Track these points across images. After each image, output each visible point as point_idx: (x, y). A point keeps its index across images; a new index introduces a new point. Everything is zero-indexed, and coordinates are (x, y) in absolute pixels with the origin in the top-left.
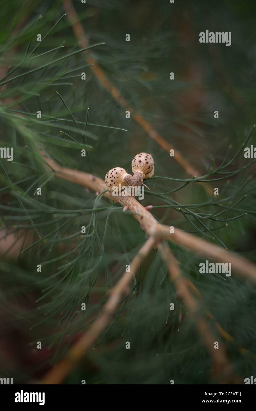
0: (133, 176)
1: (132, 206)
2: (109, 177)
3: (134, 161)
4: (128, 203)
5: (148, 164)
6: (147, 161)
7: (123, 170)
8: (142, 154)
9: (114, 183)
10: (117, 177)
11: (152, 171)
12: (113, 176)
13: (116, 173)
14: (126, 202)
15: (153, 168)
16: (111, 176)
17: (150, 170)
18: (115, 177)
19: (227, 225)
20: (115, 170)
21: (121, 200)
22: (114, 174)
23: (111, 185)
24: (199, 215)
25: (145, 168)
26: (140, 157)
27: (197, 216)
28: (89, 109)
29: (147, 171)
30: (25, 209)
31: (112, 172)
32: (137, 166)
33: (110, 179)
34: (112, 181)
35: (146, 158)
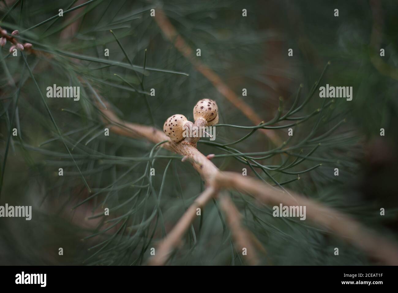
0: (194, 123)
1: (191, 155)
2: (168, 125)
3: (196, 108)
4: (188, 152)
5: (211, 110)
6: (209, 107)
7: (183, 117)
8: (204, 100)
9: (173, 131)
10: (177, 125)
11: (216, 119)
12: (172, 124)
13: (176, 120)
14: (186, 152)
15: (217, 115)
16: (170, 124)
17: (213, 118)
18: (174, 124)
19: (299, 178)
20: (174, 117)
21: (180, 150)
22: (173, 121)
23: (169, 134)
24: (268, 167)
25: (207, 115)
26: (202, 102)
27: (265, 169)
28: (146, 50)
29: (210, 118)
30: (71, 154)
31: (171, 119)
32: (199, 113)
33: (169, 127)
34: (171, 129)
35: (208, 104)
